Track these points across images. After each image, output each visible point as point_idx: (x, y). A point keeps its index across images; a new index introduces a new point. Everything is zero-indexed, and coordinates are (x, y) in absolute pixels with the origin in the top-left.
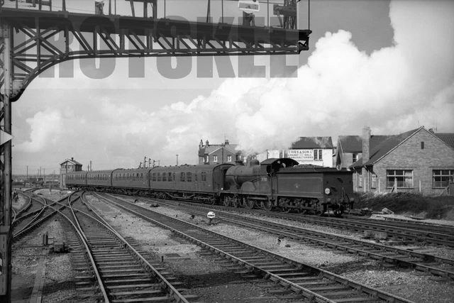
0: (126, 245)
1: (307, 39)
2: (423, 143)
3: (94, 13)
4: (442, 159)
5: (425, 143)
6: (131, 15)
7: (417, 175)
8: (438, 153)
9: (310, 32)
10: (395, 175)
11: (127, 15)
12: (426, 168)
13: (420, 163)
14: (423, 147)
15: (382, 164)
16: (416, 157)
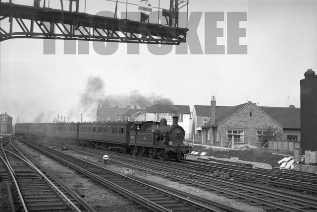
0: (43, 178)
1: (185, 35)
2: (251, 113)
3: (33, 6)
4: (263, 124)
5: (252, 113)
6: (61, 9)
7: (246, 134)
8: (261, 120)
9: (188, 30)
10: (232, 134)
11: (58, 9)
12: (253, 129)
13: (249, 126)
14: (251, 116)
15: (223, 126)
16: (246, 122)
